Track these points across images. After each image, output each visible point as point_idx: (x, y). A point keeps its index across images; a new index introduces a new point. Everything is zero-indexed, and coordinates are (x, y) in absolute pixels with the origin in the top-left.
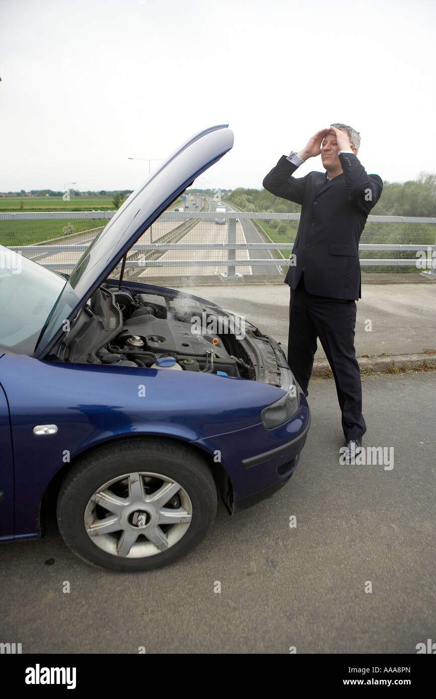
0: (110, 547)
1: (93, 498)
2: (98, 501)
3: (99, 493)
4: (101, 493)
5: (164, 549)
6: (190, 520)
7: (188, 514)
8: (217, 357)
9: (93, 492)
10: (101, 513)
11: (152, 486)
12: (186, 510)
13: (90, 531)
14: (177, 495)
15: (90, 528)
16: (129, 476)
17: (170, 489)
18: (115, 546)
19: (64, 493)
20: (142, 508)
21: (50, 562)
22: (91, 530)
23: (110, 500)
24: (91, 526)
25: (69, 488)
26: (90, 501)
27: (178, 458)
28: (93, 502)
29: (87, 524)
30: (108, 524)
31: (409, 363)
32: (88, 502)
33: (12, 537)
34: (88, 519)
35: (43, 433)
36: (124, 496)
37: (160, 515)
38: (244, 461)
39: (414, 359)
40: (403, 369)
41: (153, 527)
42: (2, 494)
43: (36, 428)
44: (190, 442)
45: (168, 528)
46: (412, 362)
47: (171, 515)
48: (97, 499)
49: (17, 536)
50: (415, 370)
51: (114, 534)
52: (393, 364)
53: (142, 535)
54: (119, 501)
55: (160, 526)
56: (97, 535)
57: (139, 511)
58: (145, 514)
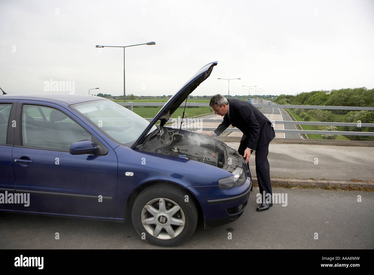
0: (150, 231)
1: (145, 207)
2: (147, 209)
3: (148, 205)
4: (149, 205)
5: (173, 238)
6: (184, 225)
7: (184, 222)
8: (208, 159)
9: (145, 204)
10: (149, 215)
11: (169, 206)
12: (182, 220)
14: (179, 212)
15: (143, 221)
16: (159, 199)
17: (176, 208)
18: (153, 232)
20: (164, 215)
21: (129, 237)
23: (152, 210)
24: (144, 220)
26: (144, 208)
28: (145, 208)
29: (142, 219)
30: (151, 220)
31: (339, 185)
32: (143, 208)
33: (114, 219)
34: (143, 216)
35: (128, 175)
36: (157, 208)
37: (171, 220)
38: (209, 201)
39: (343, 182)
40: (335, 188)
41: (168, 225)
42: (111, 198)
43: (126, 173)
44: (184, 187)
45: (175, 227)
46: (341, 184)
47: (177, 221)
48: (147, 207)
49: (116, 218)
50: (343, 189)
51: (153, 226)
52: (329, 184)
53: (163, 228)
54: (155, 210)
55: (171, 225)
56: (146, 224)
57: (163, 216)
58: (165, 218)
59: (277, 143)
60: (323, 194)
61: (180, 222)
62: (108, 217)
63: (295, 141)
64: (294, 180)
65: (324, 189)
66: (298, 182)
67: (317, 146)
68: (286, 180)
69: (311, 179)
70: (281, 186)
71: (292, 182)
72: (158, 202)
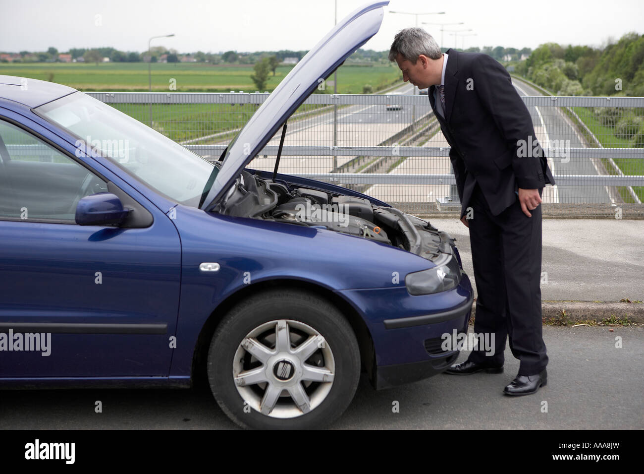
0: (253, 403)
1: (243, 343)
2: (247, 347)
3: (248, 339)
4: (250, 339)
5: (307, 412)
6: (332, 379)
7: (331, 373)
9: (243, 336)
10: (249, 363)
11: (300, 337)
12: (328, 369)
13: (237, 380)
14: (320, 352)
15: (237, 377)
16: (277, 323)
17: (314, 341)
18: (259, 403)
19: (218, 336)
20: (288, 358)
22: (238, 378)
23: (257, 349)
24: (239, 375)
25: (222, 330)
26: (240, 346)
27: (323, 309)
28: (242, 346)
29: (235, 372)
30: (255, 375)
32: (238, 346)
33: (167, 378)
34: (237, 366)
35: (207, 270)
36: (271, 346)
37: (303, 369)
38: (387, 321)
41: (297, 382)
42: (164, 326)
43: (203, 264)
44: (333, 291)
45: (311, 388)
47: (315, 373)
48: (247, 344)
49: (170, 377)
51: (259, 390)
53: (285, 391)
54: (266, 350)
55: (303, 383)
56: (243, 386)
57: (284, 362)
58: (289, 366)
61: (324, 373)
62: (151, 376)
63: (586, 211)
64: (578, 306)
66: (589, 310)
68: (557, 306)
69: (624, 301)
71: (573, 310)
72: (272, 330)
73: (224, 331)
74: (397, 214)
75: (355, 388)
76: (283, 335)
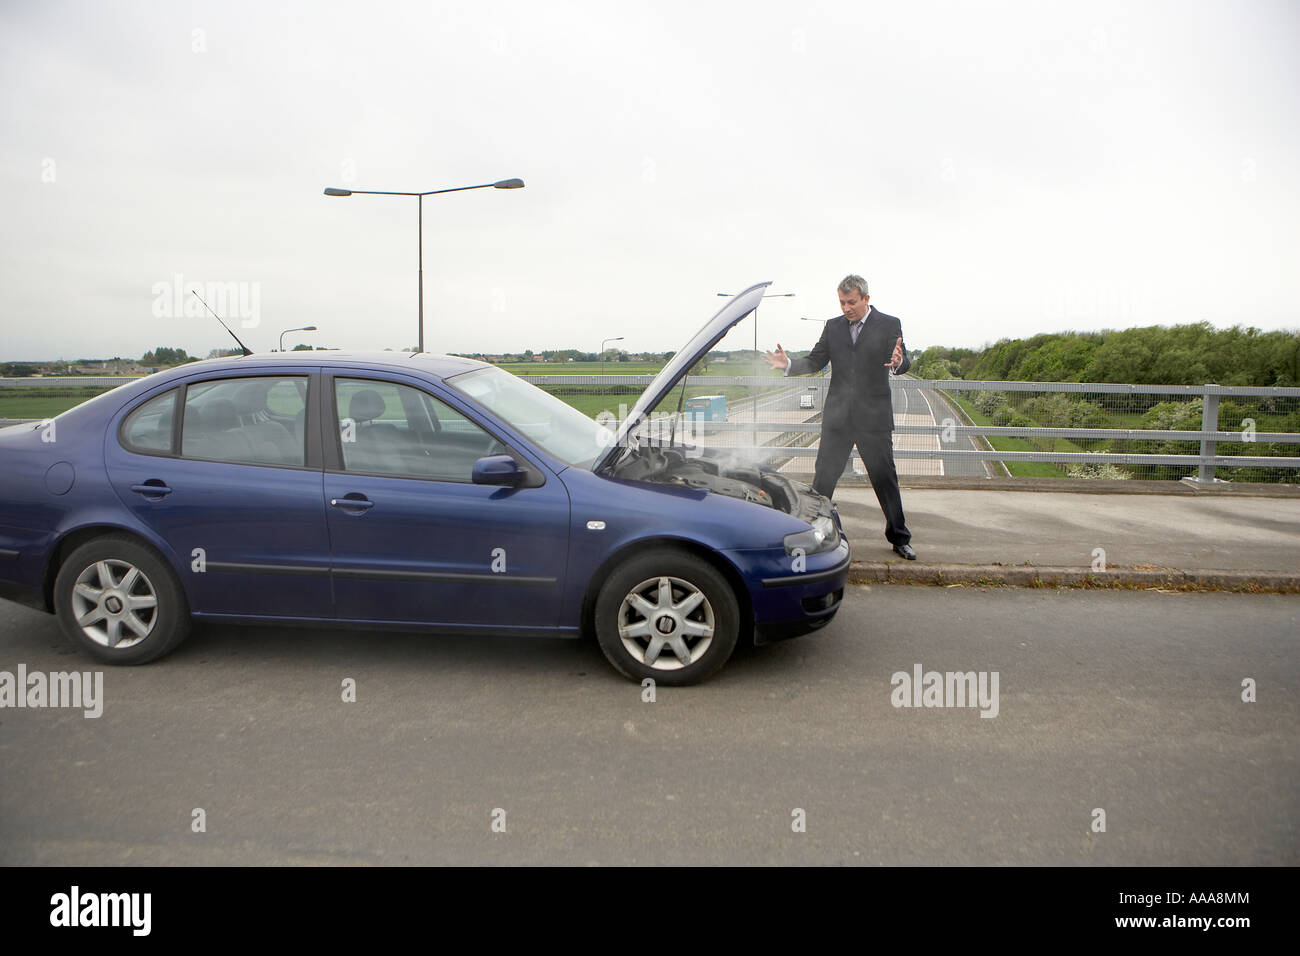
0: (637, 654)
1: (627, 598)
2: (632, 602)
3: (633, 594)
4: (635, 594)
5: (686, 666)
6: (712, 635)
7: (711, 628)
8: (755, 500)
9: (628, 592)
10: (634, 617)
11: (679, 594)
12: (707, 624)
14: (701, 607)
15: (622, 629)
16: (660, 580)
17: (696, 598)
18: (643, 654)
20: (670, 613)
21: (582, 675)
22: (623, 631)
23: (641, 604)
24: (624, 628)
26: (624, 601)
27: (703, 567)
28: (627, 601)
29: (620, 624)
30: (638, 629)
31: (1063, 577)
33: (557, 628)
34: (622, 619)
35: (593, 528)
36: (654, 601)
37: (684, 624)
38: (765, 581)
39: (1072, 571)
40: (1052, 584)
41: (678, 636)
42: (554, 580)
43: (590, 523)
44: (714, 550)
45: (692, 642)
46: (1067, 575)
47: (695, 628)
48: (631, 599)
49: (561, 627)
50: (1072, 586)
51: (643, 642)
52: (1037, 575)
53: (667, 644)
54: (649, 605)
55: (684, 637)
56: (628, 638)
57: (667, 617)
58: (671, 621)
59: (912, 488)
60: (1022, 597)
61: (704, 628)
62: (544, 626)
63: (964, 483)
64: (953, 568)
65: (1026, 587)
66: (963, 572)
67: (1024, 494)
68: (933, 568)
69: (995, 564)
70: (920, 582)
71: (950, 572)
72: (655, 587)
73: (610, 585)
74: (783, 480)
75: (734, 643)
76: (665, 592)
